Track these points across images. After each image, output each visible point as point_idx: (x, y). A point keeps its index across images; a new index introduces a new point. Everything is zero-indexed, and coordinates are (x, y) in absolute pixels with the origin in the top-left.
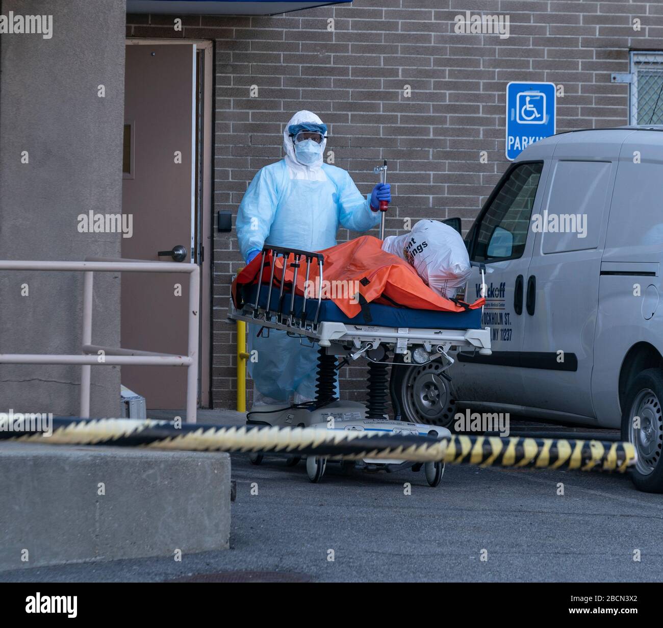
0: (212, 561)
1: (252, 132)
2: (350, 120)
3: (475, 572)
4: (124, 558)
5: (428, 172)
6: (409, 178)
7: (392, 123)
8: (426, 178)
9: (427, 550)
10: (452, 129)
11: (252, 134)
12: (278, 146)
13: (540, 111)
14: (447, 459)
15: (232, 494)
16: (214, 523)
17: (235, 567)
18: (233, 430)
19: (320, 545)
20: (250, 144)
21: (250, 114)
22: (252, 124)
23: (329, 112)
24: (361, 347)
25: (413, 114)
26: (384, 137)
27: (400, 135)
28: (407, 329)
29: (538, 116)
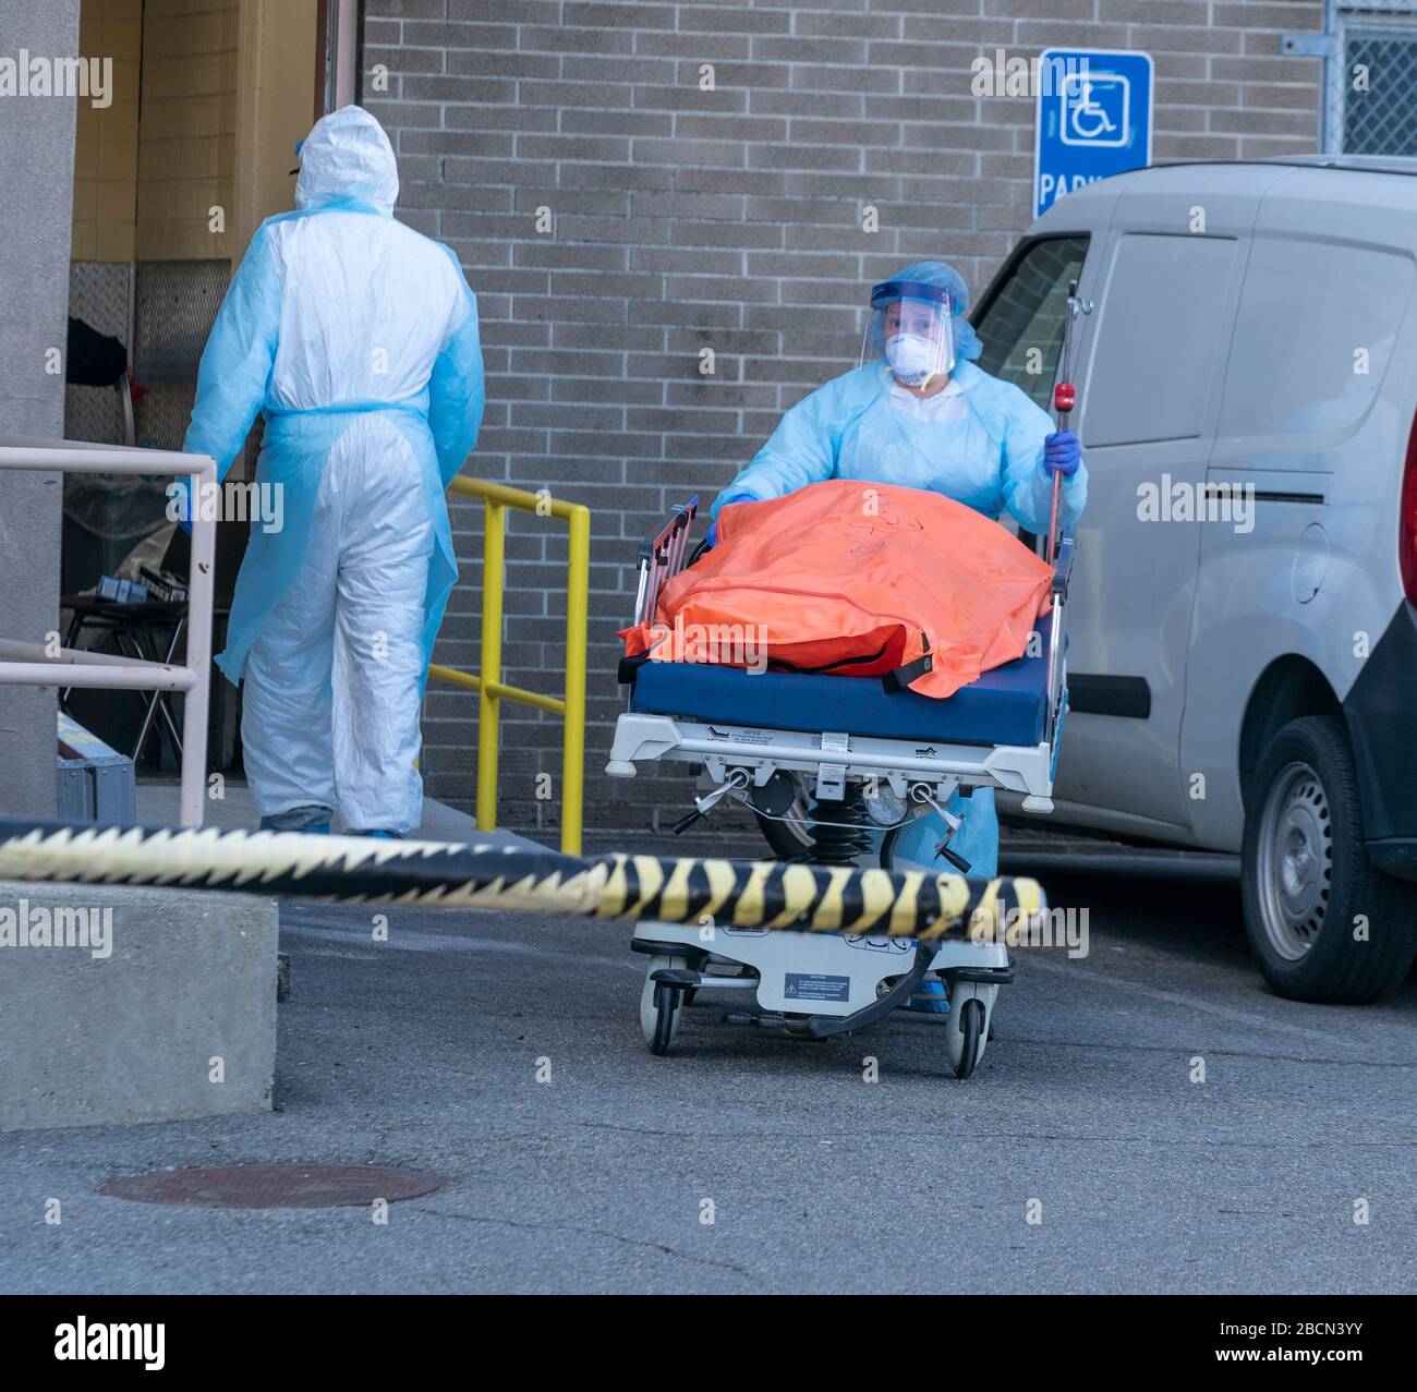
0: (225, 1138)
1: (446, 153)
2: (674, 130)
3: (822, 1175)
4: (25, 1127)
5: (852, 254)
6: (810, 267)
7: (774, 137)
8: (851, 267)
9: (728, 1123)
10: (909, 155)
11: (446, 156)
12: (507, 187)
13: (1116, 118)
14: (604, 909)
15: (279, 987)
16: (237, 1052)
17: (275, 1153)
18: (112, 834)
19: (485, 1106)
20: (441, 180)
21: (443, 111)
22: (446, 135)
23: (625, 110)
24: (726, 780)
25: (820, 119)
26: (752, 170)
27: (788, 166)
28: (846, 736)
29: (1111, 128)
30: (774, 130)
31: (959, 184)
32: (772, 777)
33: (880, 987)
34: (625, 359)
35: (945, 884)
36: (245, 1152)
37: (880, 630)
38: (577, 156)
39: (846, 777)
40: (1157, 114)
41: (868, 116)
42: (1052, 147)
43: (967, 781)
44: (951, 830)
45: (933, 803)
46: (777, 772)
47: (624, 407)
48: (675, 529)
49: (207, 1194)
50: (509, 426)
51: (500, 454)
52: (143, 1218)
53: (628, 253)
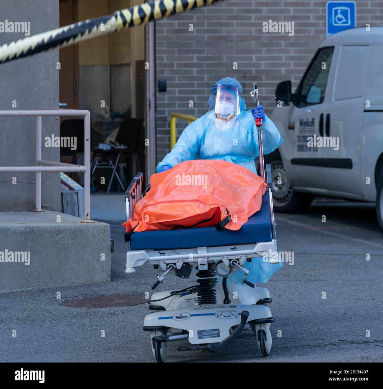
2: (235, 26)
4: (46, 288)
5: (281, 55)
6: (271, 59)
8: (280, 58)
11: (178, 35)
13: (346, 18)
15: (111, 248)
16: (101, 266)
17: (109, 292)
20: (176, 41)
21: (176, 23)
22: (177, 29)
23: (222, 21)
24: (167, 269)
26: (255, 35)
28: (206, 247)
29: (345, 21)
30: (260, 25)
31: (307, 36)
32: (183, 265)
33: (230, 330)
36: (101, 293)
37: (211, 209)
39: (208, 261)
40: (357, 17)
42: (331, 26)
43: (249, 256)
44: (246, 274)
45: (239, 266)
46: (184, 263)
48: (136, 186)
50: (196, 101)
51: (194, 109)
53: (224, 57)
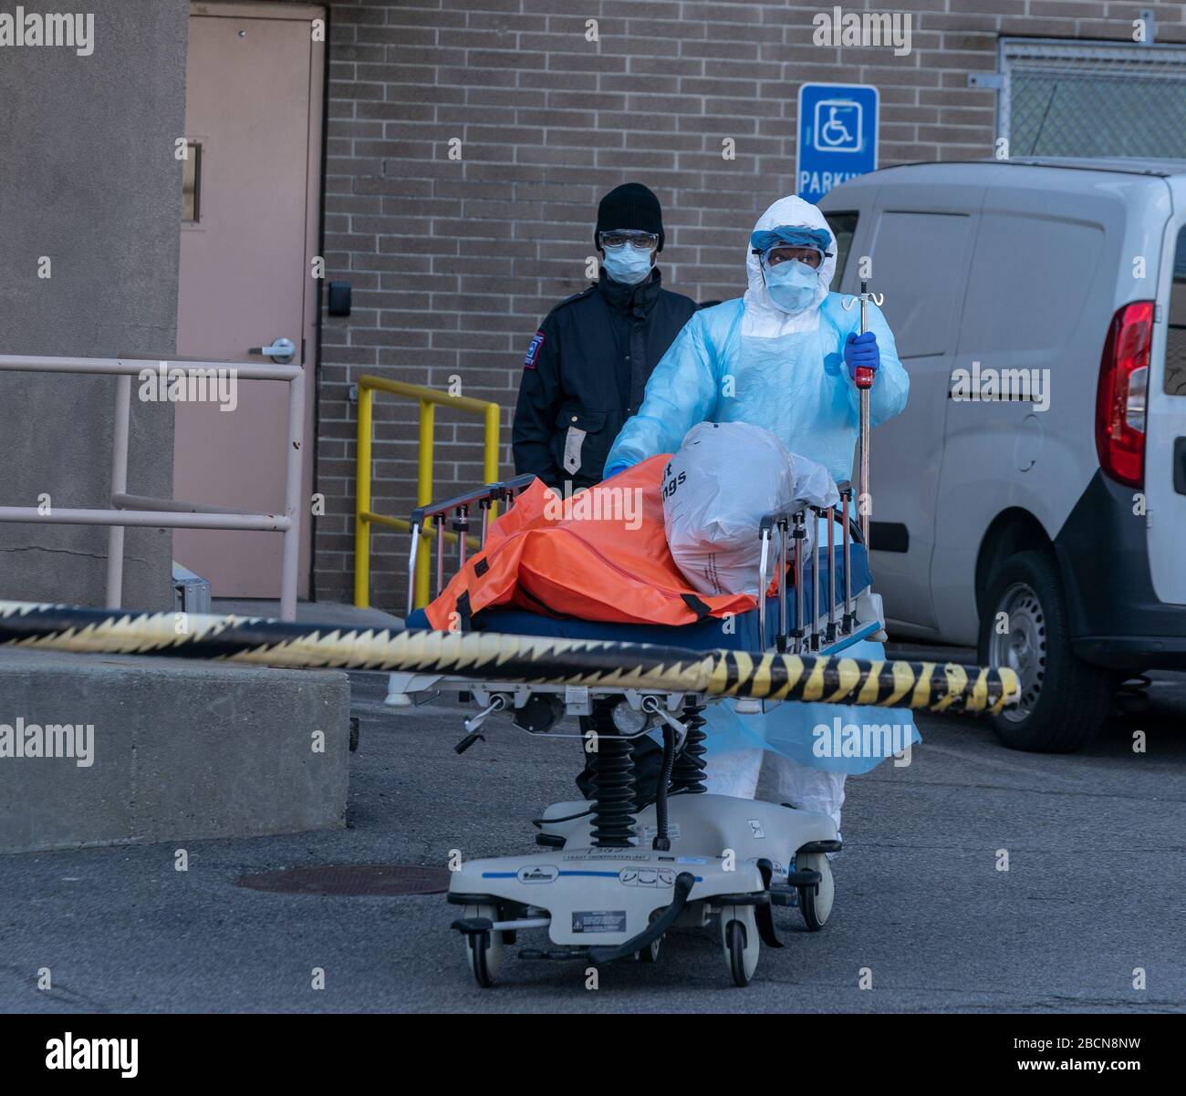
0: (318, 847)
1: (387, 156)
2: (545, 140)
4: (175, 840)
7: (615, 145)
11: (387, 159)
13: (853, 132)
14: (712, 688)
15: (351, 741)
16: (321, 786)
17: (354, 857)
20: (383, 175)
21: (384, 127)
22: (386, 143)
23: (511, 126)
25: (647, 132)
26: (600, 168)
27: (624, 165)
29: (849, 139)
30: (615, 140)
31: (743, 178)
32: (530, 699)
34: (511, 301)
35: (950, 671)
36: (334, 857)
38: (477, 158)
40: (882, 129)
41: (680, 130)
42: (808, 151)
46: (534, 695)
47: (511, 334)
49: (313, 886)
50: (430, 347)
51: (424, 367)
52: (275, 903)
53: (513, 226)
